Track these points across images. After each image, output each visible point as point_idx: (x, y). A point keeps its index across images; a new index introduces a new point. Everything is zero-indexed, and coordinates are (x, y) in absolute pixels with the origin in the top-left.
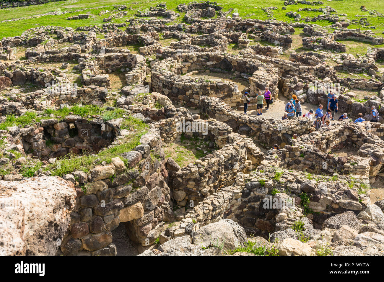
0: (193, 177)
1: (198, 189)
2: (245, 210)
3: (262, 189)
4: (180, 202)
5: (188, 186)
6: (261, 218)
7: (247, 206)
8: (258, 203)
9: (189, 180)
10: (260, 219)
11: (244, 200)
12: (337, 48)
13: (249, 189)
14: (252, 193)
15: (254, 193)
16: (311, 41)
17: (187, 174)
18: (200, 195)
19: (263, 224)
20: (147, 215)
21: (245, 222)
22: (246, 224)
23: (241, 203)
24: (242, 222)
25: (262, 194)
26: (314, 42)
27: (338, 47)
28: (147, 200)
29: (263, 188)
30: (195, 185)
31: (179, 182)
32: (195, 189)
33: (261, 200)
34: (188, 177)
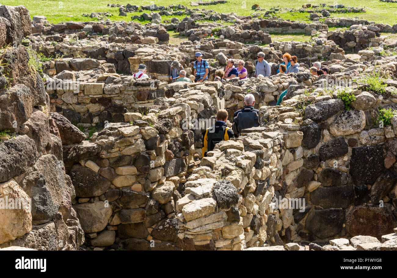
0: (129, 151)
1: (145, 188)
2: (314, 185)
3: (350, 115)
4: (99, 233)
5: (119, 182)
6: (358, 202)
7: (320, 170)
8: (346, 158)
9: (120, 161)
10: (356, 205)
11: (309, 153)
12: (255, 39)
13: (316, 121)
14: (326, 132)
15: (329, 130)
16: (203, 33)
17: (111, 146)
18: (152, 203)
19: (368, 219)
20: (41, 230)
21: (316, 226)
22: (319, 231)
23: (302, 162)
24: (304, 231)
25: (352, 131)
26: (210, 35)
27: (256, 36)
28: (36, 180)
29: (352, 113)
30: (137, 176)
31: (92, 172)
32: (138, 187)
33: (350, 149)
34: (115, 153)
